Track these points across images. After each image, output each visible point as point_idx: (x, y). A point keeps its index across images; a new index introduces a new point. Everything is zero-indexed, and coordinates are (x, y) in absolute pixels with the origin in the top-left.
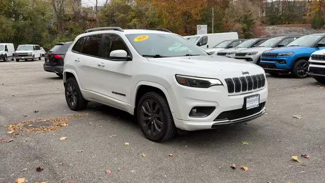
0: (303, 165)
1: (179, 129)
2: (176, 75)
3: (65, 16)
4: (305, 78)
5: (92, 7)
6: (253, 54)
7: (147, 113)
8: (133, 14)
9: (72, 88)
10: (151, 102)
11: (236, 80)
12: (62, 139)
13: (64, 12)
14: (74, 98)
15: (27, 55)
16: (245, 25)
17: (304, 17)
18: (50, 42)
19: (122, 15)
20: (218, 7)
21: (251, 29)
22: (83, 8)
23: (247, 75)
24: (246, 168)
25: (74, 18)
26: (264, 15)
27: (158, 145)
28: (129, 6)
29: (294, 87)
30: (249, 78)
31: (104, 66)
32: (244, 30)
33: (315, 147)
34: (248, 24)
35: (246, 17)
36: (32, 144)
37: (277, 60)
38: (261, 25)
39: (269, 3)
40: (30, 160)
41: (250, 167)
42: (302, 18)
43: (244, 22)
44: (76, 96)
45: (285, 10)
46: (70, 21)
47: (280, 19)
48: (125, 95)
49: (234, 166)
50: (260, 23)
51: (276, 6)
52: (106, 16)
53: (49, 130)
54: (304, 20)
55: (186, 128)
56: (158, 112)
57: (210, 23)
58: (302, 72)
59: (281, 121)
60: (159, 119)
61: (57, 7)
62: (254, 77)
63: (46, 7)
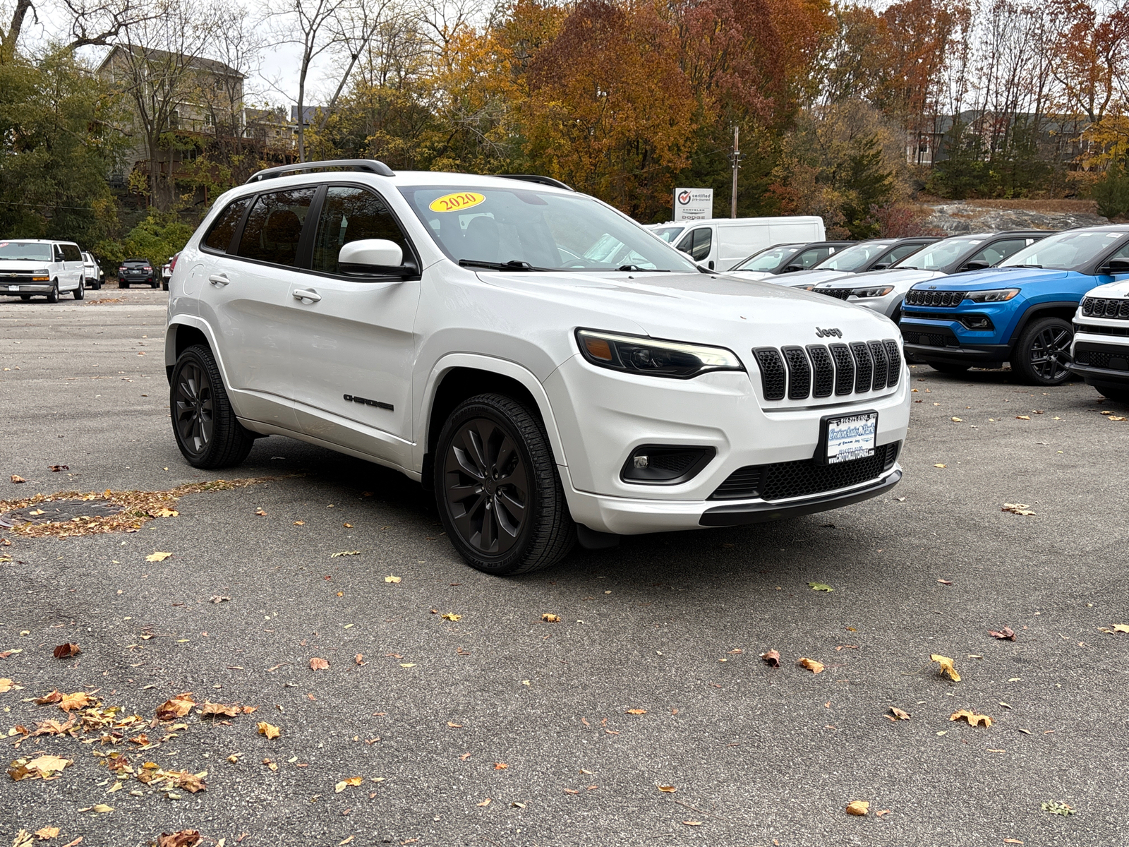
0: (1019, 660)
1: (582, 526)
2: (577, 330)
3: (181, 138)
4: (1060, 383)
5: (281, 110)
6: (873, 293)
7: (469, 470)
8: (438, 140)
9: (198, 386)
10: (487, 430)
11: (794, 354)
12: (151, 558)
13: (175, 123)
14: (203, 420)
15: (29, 280)
16: (853, 194)
17: (1072, 174)
18: (121, 235)
19: (399, 142)
20: (759, 127)
21: (874, 208)
22: (249, 112)
23: (834, 340)
24: (817, 666)
25: (214, 146)
26: (927, 161)
27: (505, 584)
28: (424, 111)
29: (1017, 413)
30: (840, 350)
31: (316, 301)
32: (851, 214)
33: (1068, 606)
34: (864, 192)
35: (858, 165)
36: (40, 573)
37: (958, 317)
38: (914, 198)
39: (944, 118)
40: (34, 624)
41: (833, 661)
42: (1064, 176)
43: (849, 185)
44: (208, 413)
45: (1003, 145)
46: (200, 159)
47: (983, 176)
48: (389, 407)
49: (775, 655)
50: (909, 191)
51: (971, 130)
52: (335, 143)
53: (106, 528)
54: (1073, 185)
55: (609, 524)
56: (507, 468)
57: (723, 184)
58: (1049, 363)
59: (959, 521)
60: (511, 491)
61: (147, 101)
62: (860, 349)
63: (109, 99)
